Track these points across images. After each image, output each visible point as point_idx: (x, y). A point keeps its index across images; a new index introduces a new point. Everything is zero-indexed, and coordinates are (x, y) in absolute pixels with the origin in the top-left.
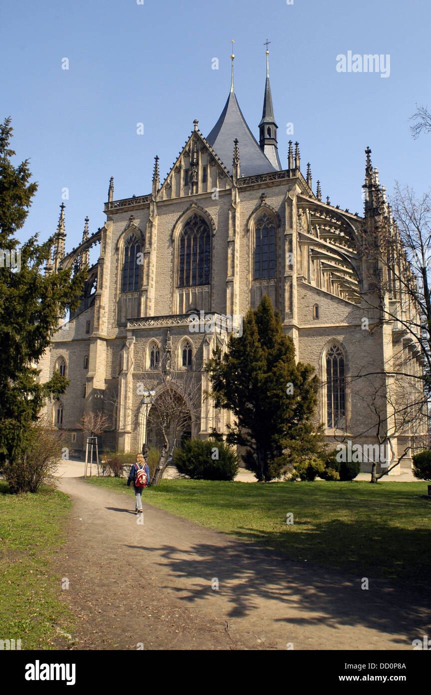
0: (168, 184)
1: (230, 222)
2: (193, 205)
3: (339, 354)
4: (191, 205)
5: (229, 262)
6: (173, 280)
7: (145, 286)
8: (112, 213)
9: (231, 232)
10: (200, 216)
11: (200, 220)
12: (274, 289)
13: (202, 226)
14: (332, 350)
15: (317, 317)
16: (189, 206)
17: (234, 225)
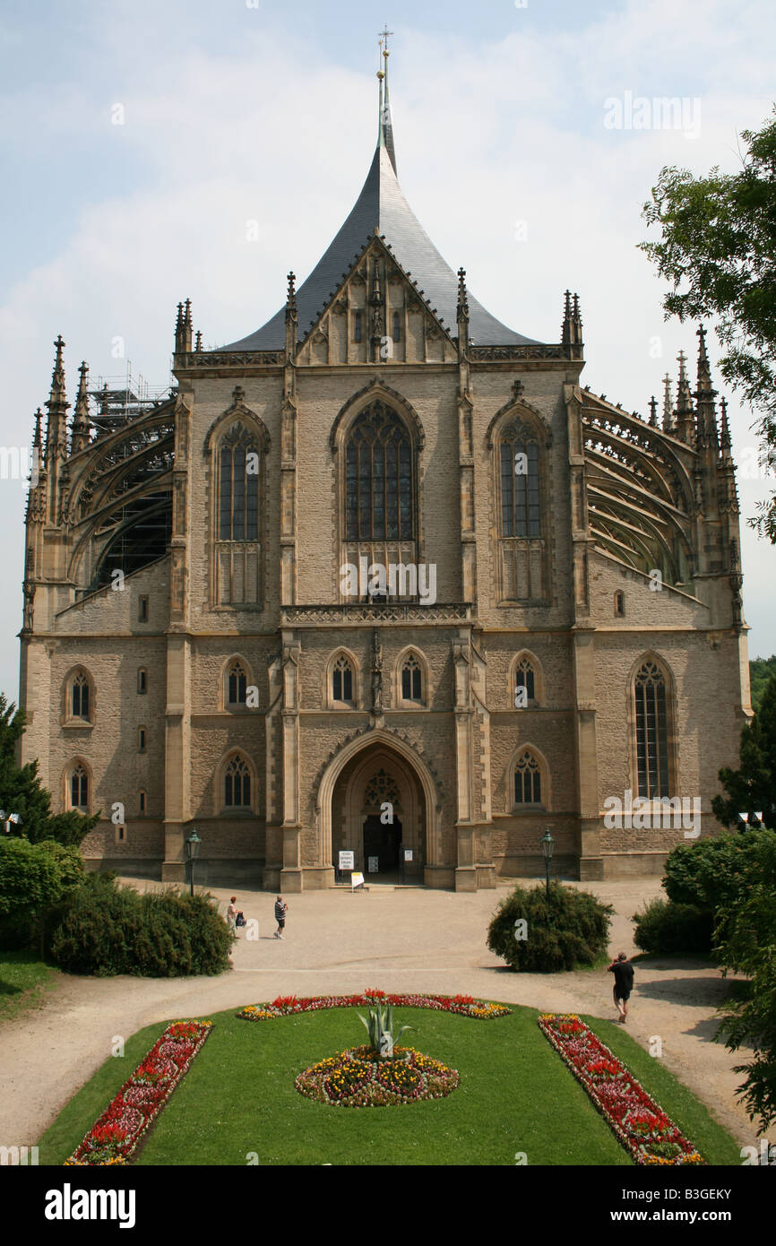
0: (319, 334)
1: (462, 428)
2: (377, 385)
3: (656, 677)
4: (372, 383)
5: (464, 504)
6: (337, 526)
7: (287, 535)
8: (192, 375)
9: (464, 448)
10: (387, 406)
11: (388, 413)
12: (538, 557)
13: (392, 426)
14: (644, 669)
15: (620, 611)
16: (367, 384)
17: (470, 437)
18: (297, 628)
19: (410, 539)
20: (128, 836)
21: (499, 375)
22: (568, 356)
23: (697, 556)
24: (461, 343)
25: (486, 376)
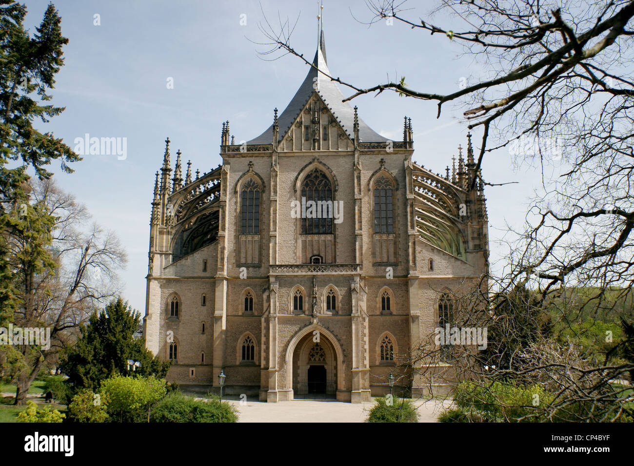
0: (289, 137)
1: (356, 181)
2: (316, 160)
3: (449, 300)
4: (314, 160)
5: (357, 217)
6: (296, 227)
7: (272, 231)
8: (229, 156)
9: (356, 190)
10: (321, 171)
11: (321, 174)
12: (393, 242)
13: (323, 180)
14: (443, 296)
15: (431, 268)
16: (311, 161)
17: (359, 185)
18: (277, 276)
19: (331, 233)
20: (196, 374)
21: (373, 156)
22: (406, 148)
23: (468, 242)
24: (355, 141)
25: (368, 156)
